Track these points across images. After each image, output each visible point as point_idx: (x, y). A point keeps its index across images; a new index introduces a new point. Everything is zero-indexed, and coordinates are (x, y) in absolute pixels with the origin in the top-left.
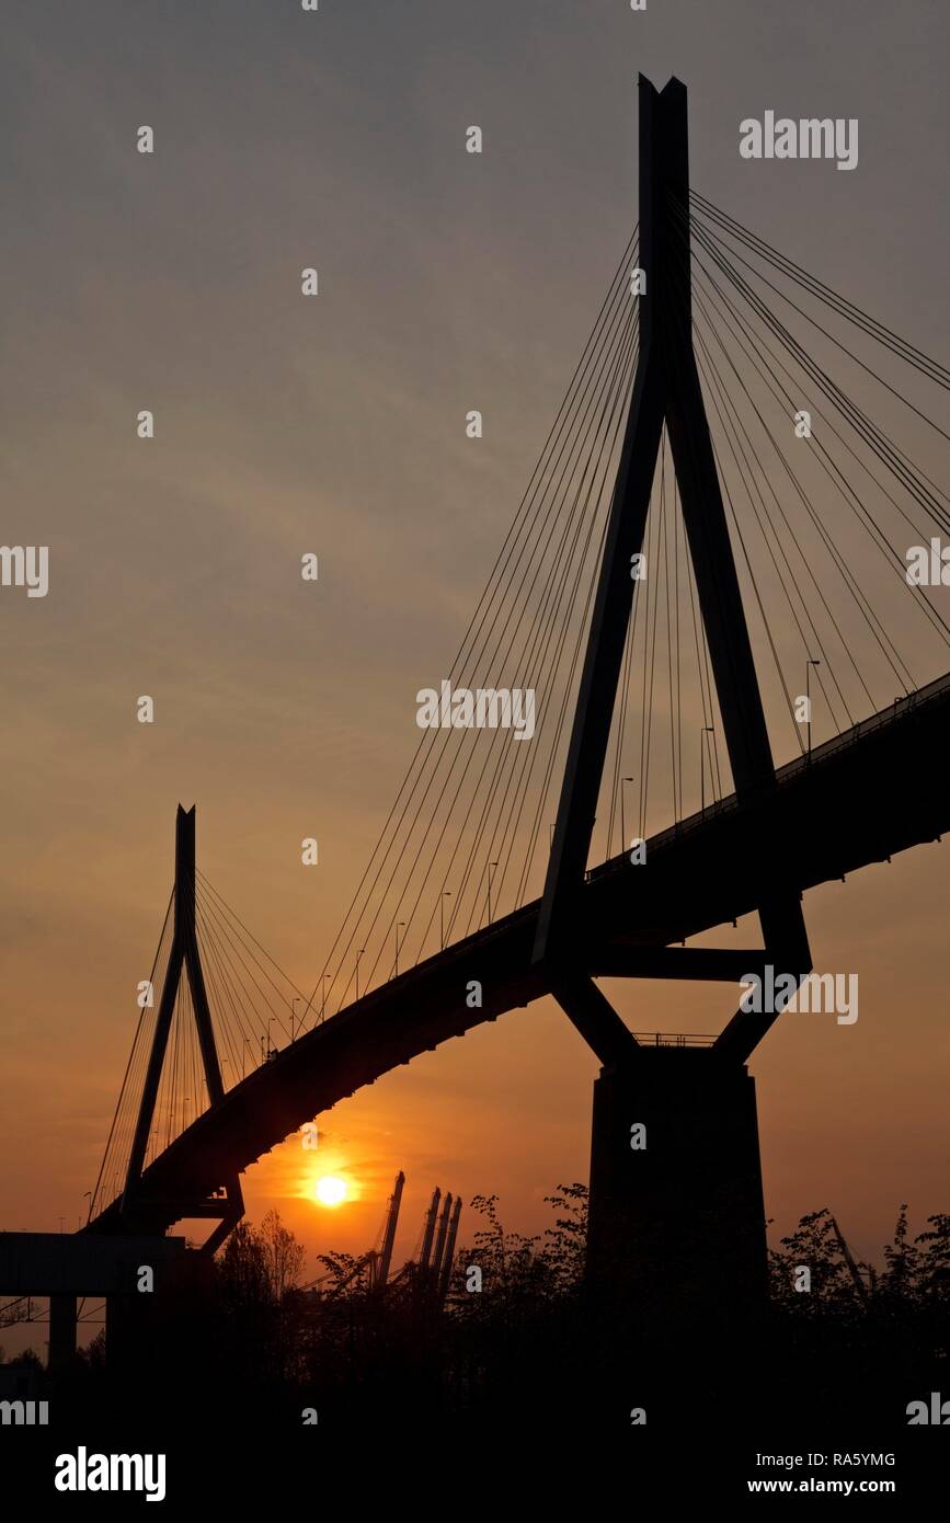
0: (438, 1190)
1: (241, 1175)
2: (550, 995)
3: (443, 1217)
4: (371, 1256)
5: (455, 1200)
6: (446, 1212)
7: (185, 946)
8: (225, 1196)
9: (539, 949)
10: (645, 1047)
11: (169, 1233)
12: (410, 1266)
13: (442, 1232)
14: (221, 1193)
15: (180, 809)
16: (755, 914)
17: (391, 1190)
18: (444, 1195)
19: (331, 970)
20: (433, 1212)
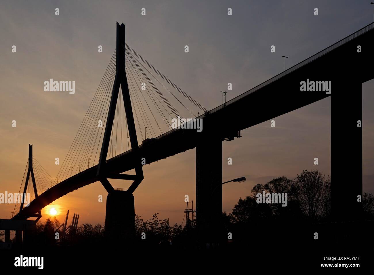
0: (75, 213)
1: (41, 210)
2: (99, 181)
3: (76, 218)
4: (63, 224)
5: (78, 215)
6: (76, 217)
7: (31, 169)
8: (38, 214)
9: (98, 173)
10: (116, 190)
11: (27, 220)
12: (70, 226)
13: (76, 220)
14: (37, 213)
15: (30, 145)
16: (134, 169)
17: (67, 213)
18: (76, 214)
19: (59, 175)
20: (74, 217)
